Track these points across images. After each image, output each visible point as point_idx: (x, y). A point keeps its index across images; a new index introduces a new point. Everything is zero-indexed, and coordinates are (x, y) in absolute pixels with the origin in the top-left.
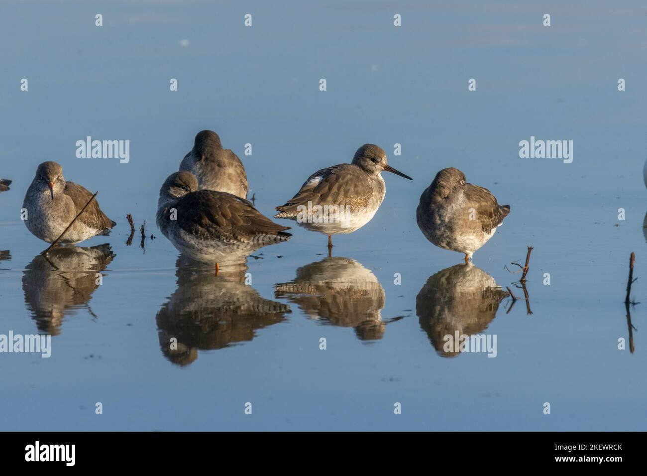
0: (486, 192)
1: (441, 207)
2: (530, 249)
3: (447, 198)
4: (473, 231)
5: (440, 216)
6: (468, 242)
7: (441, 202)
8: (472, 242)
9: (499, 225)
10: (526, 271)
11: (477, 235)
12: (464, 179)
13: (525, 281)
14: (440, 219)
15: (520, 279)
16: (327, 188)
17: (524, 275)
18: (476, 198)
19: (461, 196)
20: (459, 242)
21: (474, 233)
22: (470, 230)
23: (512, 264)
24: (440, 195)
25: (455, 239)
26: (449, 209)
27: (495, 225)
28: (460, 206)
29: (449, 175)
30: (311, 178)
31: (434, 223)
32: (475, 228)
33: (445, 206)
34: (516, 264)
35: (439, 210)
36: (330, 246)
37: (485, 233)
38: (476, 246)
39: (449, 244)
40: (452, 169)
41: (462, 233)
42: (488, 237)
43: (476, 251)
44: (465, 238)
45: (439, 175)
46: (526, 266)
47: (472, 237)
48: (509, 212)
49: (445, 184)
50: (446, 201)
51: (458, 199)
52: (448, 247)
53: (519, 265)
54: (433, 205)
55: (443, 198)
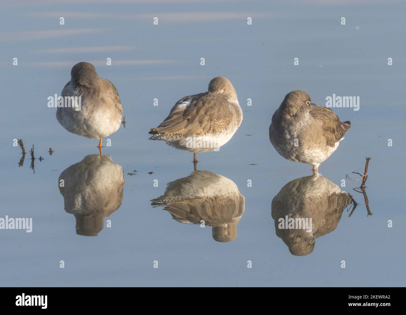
0: (330, 111)
1: (291, 124)
2: (368, 159)
3: (295, 116)
4: (318, 145)
5: (290, 133)
6: (314, 155)
7: (291, 120)
8: (318, 155)
9: (341, 139)
10: (365, 179)
11: (322, 149)
12: (310, 100)
13: (364, 187)
14: (290, 134)
15: (360, 186)
16: (195, 111)
17: (364, 182)
18: (320, 117)
19: (307, 115)
20: (307, 156)
21: (319, 147)
22: (316, 145)
23: (354, 173)
24: (289, 113)
25: (303, 152)
26: (298, 125)
27: (338, 139)
28: (307, 122)
29: (296, 96)
30: (178, 103)
31: (285, 139)
32: (320, 143)
33: (294, 123)
34: (357, 173)
35: (289, 126)
36: (195, 162)
37: (329, 147)
38: (322, 158)
39: (297, 157)
40: (299, 91)
41: (309, 147)
42: (332, 150)
43: (321, 163)
44: (311, 152)
45: (288, 97)
46: (365, 174)
47: (317, 151)
48: (349, 127)
49: (293, 104)
50: (295, 119)
51: (304, 117)
52: (296, 160)
53: (359, 174)
54: (283, 123)
55: (291, 117)
